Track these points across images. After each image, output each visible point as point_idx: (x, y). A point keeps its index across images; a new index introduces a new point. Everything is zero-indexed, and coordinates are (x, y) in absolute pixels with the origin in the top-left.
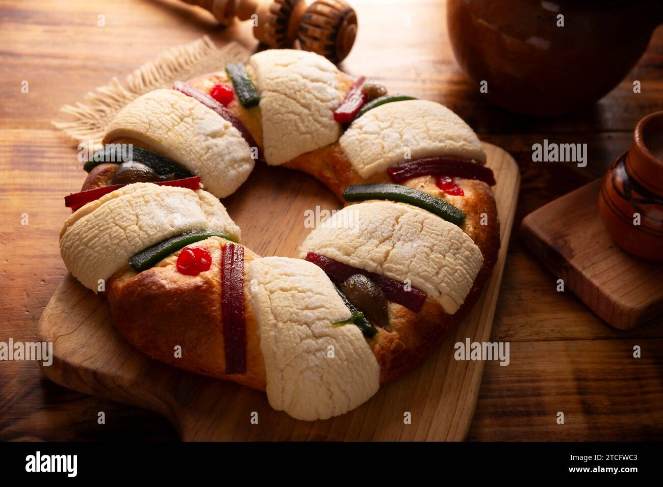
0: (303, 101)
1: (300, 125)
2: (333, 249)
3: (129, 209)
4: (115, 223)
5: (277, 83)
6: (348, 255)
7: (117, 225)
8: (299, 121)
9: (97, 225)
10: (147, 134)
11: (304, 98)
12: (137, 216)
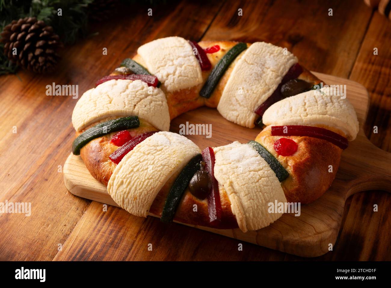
0: (143, 96)
1: (158, 103)
2: (264, 96)
3: (246, 175)
4: (256, 182)
5: (129, 103)
6: (269, 89)
7: (258, 181)
8: (156, 103)
9: (255, 193)
10: (173, 167)
11: (141, 94)
12: (250, 171)
